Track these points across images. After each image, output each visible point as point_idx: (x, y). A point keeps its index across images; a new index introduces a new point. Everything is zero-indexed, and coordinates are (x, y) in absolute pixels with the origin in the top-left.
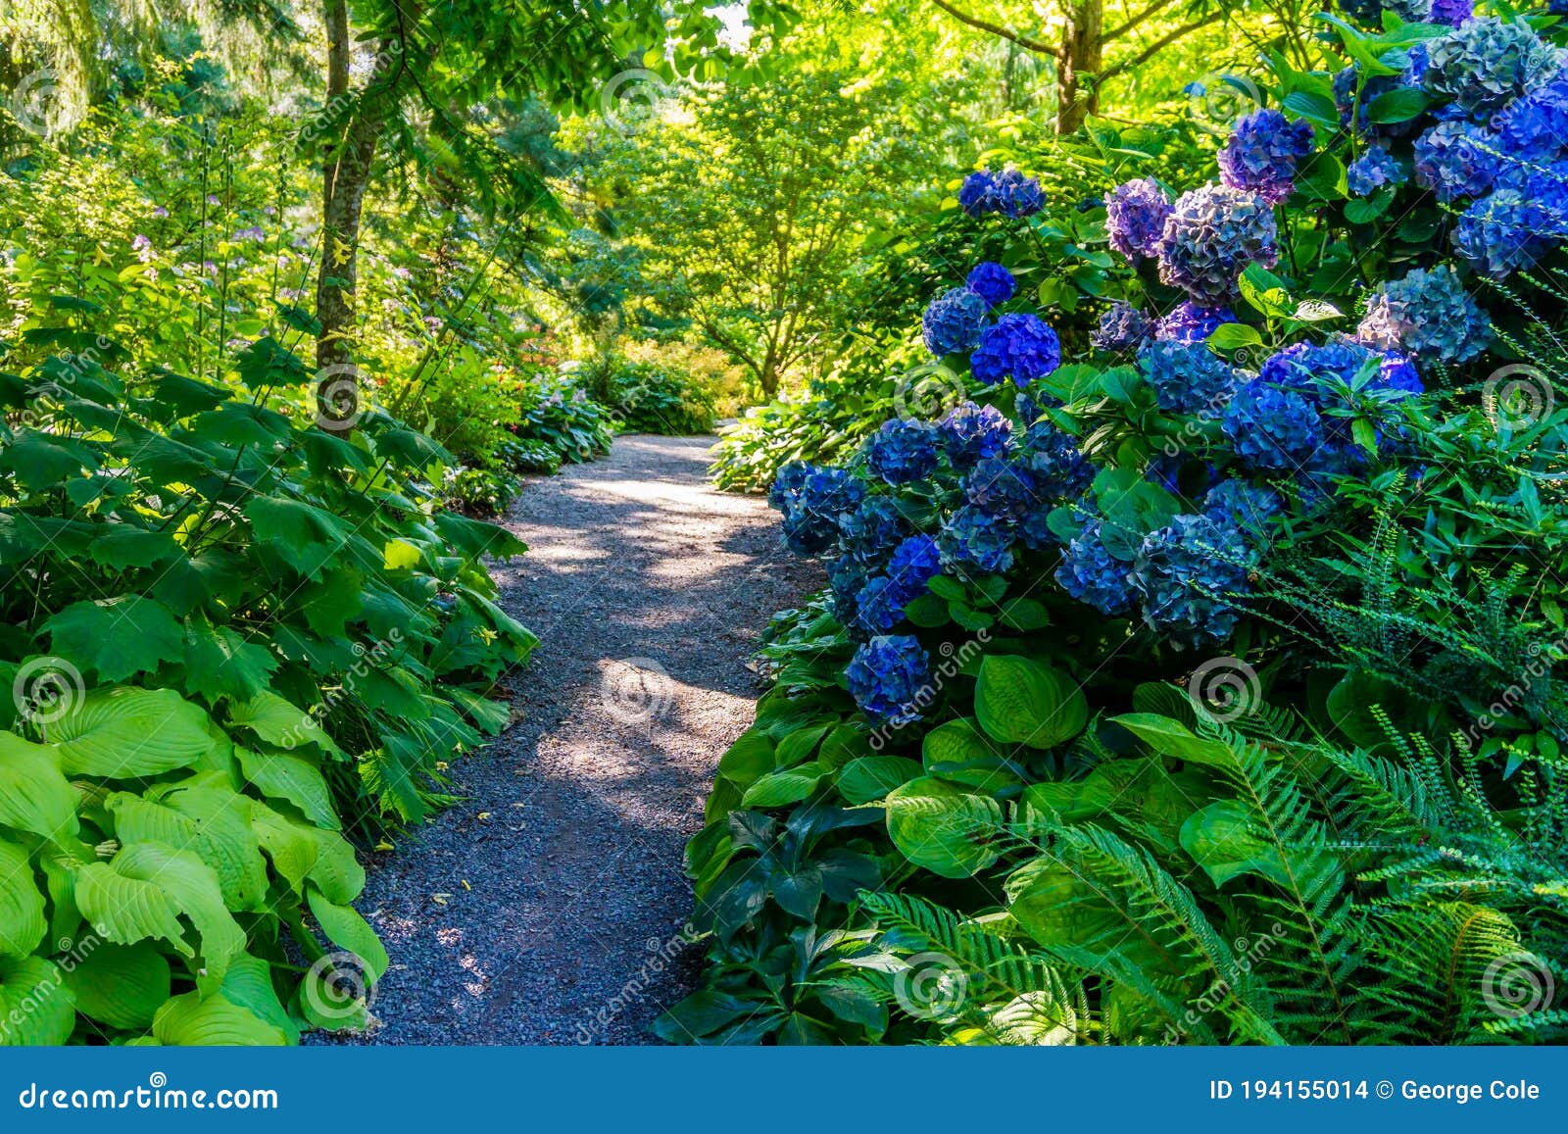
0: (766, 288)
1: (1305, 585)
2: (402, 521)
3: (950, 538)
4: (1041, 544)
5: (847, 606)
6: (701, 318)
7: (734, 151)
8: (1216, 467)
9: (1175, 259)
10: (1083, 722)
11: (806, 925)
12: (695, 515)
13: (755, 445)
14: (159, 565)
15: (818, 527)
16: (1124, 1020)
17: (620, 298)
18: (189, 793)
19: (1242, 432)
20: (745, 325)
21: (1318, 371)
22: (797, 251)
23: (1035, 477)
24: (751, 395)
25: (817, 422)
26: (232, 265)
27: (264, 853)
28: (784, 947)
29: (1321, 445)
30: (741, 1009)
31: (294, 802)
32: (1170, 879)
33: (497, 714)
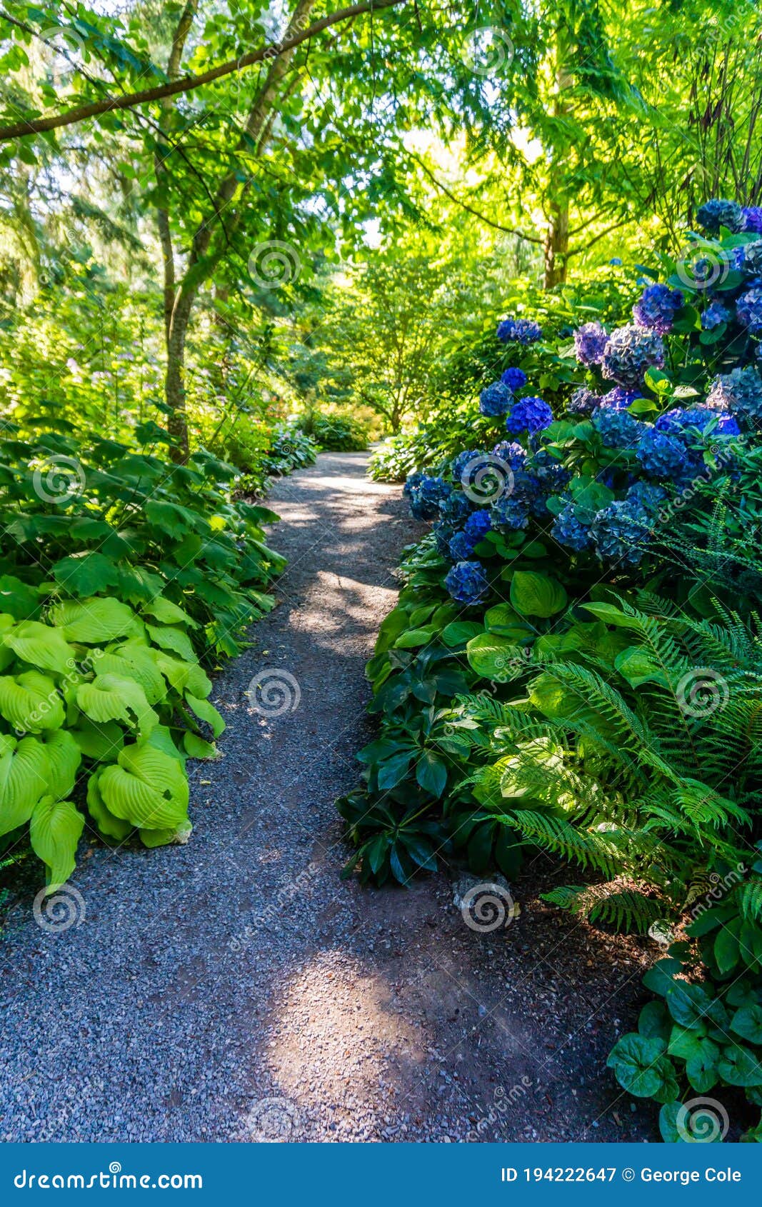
0: (392, 372)
1: (678, 537)
2: (217, 506)
3: (496, 512)
4: (542, 514)
5: (443, 547)
6: (359, 389)
7: (374, 299)
8: (632, 475)
9: (610, 365)
10: (565, 605)
11: (429, 706)
12: (361, 495)
13: (390, 457)
14: (103, 537)
15: (429, 507)
16: (586, 752)
17: (317, 380)
18: (126, 648)
19: (646, 458)
20: (382, 393)
21: (686, 425)
22: (406, 352)
23: (540, 481)
24: (385, 429)
25: (421, 445)
26: (119, 374)
27: (164, 675)
28: (418, 717)
29: (687, 463)
30: (399, 747)
31: (176, 650)
32: (609, 687)
33: (268, 601)
